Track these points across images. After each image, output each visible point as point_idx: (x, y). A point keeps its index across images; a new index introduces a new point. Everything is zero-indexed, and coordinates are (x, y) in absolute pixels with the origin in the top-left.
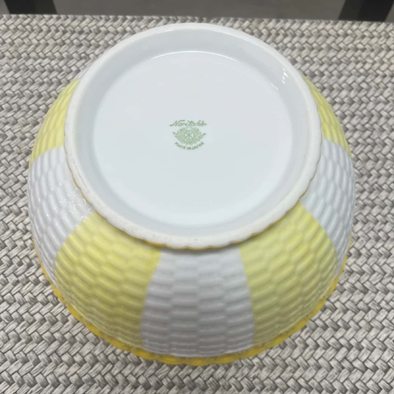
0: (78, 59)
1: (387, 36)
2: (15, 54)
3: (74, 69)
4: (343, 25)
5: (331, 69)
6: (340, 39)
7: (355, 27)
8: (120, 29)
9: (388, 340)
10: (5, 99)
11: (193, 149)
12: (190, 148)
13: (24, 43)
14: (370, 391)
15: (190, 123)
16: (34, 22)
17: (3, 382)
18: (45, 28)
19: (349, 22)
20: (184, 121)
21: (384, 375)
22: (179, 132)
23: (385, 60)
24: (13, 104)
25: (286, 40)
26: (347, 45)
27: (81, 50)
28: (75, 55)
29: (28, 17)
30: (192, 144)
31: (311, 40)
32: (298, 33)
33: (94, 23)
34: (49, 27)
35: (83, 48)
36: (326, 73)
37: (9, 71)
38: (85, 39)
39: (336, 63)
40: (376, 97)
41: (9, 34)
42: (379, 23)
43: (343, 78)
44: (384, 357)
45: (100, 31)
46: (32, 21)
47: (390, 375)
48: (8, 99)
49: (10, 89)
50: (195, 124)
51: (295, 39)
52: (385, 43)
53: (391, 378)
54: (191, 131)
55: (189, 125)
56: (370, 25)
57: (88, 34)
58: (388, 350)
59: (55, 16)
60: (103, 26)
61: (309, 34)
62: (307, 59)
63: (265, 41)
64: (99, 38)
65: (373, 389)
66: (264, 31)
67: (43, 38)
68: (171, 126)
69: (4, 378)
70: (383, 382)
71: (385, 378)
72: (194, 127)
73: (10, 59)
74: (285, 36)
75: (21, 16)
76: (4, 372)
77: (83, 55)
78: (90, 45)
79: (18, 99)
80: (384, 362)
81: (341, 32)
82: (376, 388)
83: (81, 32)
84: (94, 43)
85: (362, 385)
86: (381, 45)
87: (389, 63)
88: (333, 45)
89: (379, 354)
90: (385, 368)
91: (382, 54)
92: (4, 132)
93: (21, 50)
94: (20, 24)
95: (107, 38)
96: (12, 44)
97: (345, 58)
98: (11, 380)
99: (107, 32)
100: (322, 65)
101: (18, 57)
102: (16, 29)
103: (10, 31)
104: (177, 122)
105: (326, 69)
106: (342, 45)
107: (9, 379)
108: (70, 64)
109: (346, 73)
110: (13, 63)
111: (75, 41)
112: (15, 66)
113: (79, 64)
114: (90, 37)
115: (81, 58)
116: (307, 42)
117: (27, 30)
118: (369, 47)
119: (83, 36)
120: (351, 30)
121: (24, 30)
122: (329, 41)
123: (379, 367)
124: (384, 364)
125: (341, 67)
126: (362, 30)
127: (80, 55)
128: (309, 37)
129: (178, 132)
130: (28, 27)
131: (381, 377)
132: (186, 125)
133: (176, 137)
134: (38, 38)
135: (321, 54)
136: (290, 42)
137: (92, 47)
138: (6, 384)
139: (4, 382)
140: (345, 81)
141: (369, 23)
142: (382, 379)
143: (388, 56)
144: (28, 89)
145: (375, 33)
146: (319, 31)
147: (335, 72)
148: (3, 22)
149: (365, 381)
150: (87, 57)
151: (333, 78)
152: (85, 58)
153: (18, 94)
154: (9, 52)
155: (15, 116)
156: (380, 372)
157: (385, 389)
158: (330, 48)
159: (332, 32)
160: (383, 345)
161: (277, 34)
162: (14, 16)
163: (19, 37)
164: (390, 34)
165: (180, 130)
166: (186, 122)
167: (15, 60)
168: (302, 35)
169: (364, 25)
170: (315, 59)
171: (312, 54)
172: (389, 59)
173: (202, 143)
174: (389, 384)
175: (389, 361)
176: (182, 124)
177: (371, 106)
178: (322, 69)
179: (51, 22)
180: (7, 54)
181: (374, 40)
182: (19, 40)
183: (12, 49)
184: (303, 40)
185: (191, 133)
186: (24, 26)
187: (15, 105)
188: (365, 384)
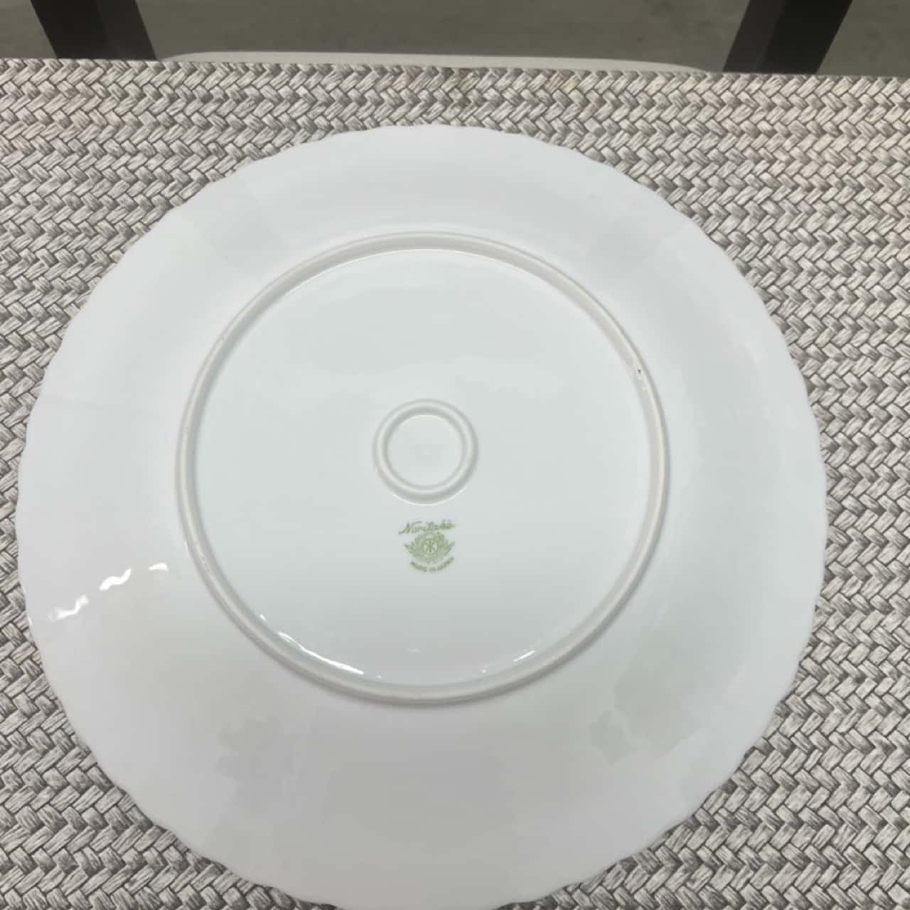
0: (203, 154)
1: (819, 104)
2: (75, 145)
5: (706, 173)
6: (725, 111)
7: (754, 86)
9: (793, 697)
10: (60, 239)
13: (91, 122)
14: (757, 788)
16: (110, 77)
17: (91, 785)
18: (132, 90)
19: (744, 76)
21: (784, 761)
23: (813, 155)
24: (77, 249)
26: (739, 124)
28: (195, 147)
29: (97, 65)
31: (668, 114)
34: (141, 88)
37: (64, 182)
38: (215, 112)
39: (716, 161)
40: (792, 232)
41: (58, 101)
42: (804, 77)
44: (784, 728)
46: (105, 74)
47: (794, 760)
48: (66, 239)
49: (68, 219)
52: (813, 119)
53: (796, 765)
56: (786, 82)
57: (221, 102)
58: (793, 714)
59: (151, 64)
60: (250, 85)
61: (664, 101)
62: (659, 152)
64: (242, 110)
65: (763, 786)
66: (574, 95)
67: (130, 110)
69: (94, 779)
70: (780, 773)
71: (784, 765)
73: (65, 156)
74: (617, 105)
75: (82, 62)
76: (94, 769)
77: (212, 147)
79: (86, 240)
80: (785, 736)
81: (726, 97)
82: (768, 784)
85: (744, 777)
86: (805, 124)
87: (820, 161)
89: (776, 724)
90: (785, 748)
91: (807, 142)
92: (62, 309)
93: (87, 135)
94: (81, 80)
96: (67, 123)
97: (733, 150)
98: (106, 783)
101: (80, 150)
102: (73, 91)
103: (60, 95)
105: (697, 174)
106: (728, 124)
107: (102, 781)
110: (70, 163)
112: (75, 170)
116: (658, 118)
117: (95, 93)
118: (783, 127)
120: (748, 92)
121: (91, 92)
123: (775, 746)
124: (785, 740)
126: (770, 93)
127: (206, 145)
130: (96, 87)
131: (778, 763)
134: (120, 110)
136: (626, 117)
138: (98, 790)
139: (94, 787)
140: (732, 199)
141: (784, 77)
142: (780, 768)
143: (817, 147)
144: (104, 218)
145: (794, 99)
148: (45, 76)
149: (748, 772)
151: (710, 192)
153: (85, 229)
154: (62, 139)
155: (81, 275)
156: (776, 754)
157: (784, 785)
158: (704, 130)
159: (709, 97)
160: (784, 707)
162: (67, 62)
163: (80, 108)
164: (825, 100)
167: (75, 157)
169: (773, 82)
170: (675, 154)
172: (819, 154)
174: (792, 776)
175: (793, 735)
177: (781, 249)
178: (689, 173)
179: (145, 76)
180: (58, 144)
181: (793, 113)
182: (80, 114)
183: (67, 134)
184: (653, 114)
186: (90, 86)
187: (81, 251)
188: (749, 777)
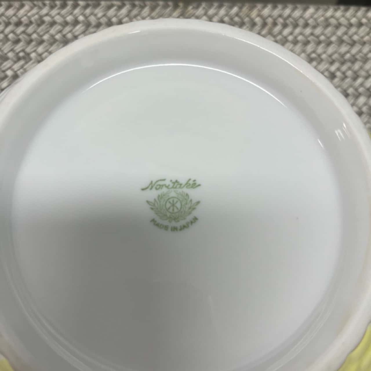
3: (9, 73)
4: (357, 11)
8: (69, 18)
11: (181, 229)
12: (174, 229)
15: (174, 183)
20: (164, 180)
22: (157, 200)
25: (286, 32)
27: (18, 47)
30: (178, 221)
32: (301, 22)
33: (35, 11)
35: (21, 44)
36: (338, 74)
43: (359, 81)
45: (43, 22)
50: (182, 186)
51: (298, 31)
54: (175, 197)
55: (173, 187)
63: (259, 34)
68: (143, 189)
72: (180, 190)
78: (31, 41)
83: (18, 24)
84: (36, 39)
88: (345, 38)
95: (53, 31)
99: (53, 23)
100: (332, 63)
104: (153, 183)
108: (5, 66)
109: (363, 73)
111: (11, 36)
113: (16, 67)
114: (30, 30)
115: (19, 59)
119: (21, 29)
122: (340, 33)
125: (357, 66)
128: (314, 27)
129: (155, 200)
132: (167, 187)
133: (152, 209)
135: (331, 50)
137: (34, 43)
146: (327, 20)
147: (349, 73)
150: (27, 58)
152: (24, 58)
161: (275, 24)
165: (159, 196)
166: (167, 183)
168: (306, 25)
171: (320, 50)
173: (196, 219)
176: (161, 186)
185: (177, 202)
